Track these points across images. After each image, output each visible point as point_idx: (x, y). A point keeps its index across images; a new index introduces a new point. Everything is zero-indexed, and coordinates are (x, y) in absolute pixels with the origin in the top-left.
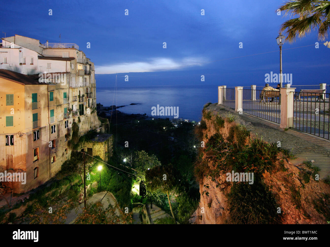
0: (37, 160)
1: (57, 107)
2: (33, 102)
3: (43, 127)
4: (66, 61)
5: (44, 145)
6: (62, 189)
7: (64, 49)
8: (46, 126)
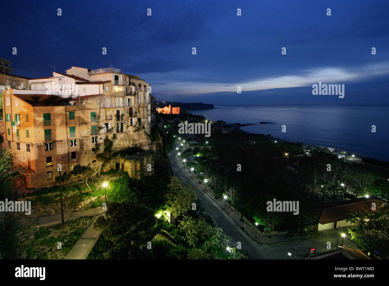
0: (52, 166)
1: (80, 125)
2: (44, 120)
3: (58, 141)
4: (99, 85)
5: (61, 155)
6: (68, 194)
7: (104, 73)
8: (62, 140)
